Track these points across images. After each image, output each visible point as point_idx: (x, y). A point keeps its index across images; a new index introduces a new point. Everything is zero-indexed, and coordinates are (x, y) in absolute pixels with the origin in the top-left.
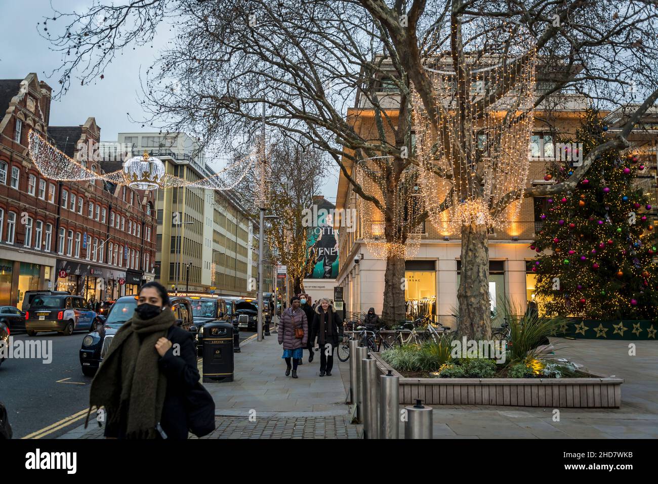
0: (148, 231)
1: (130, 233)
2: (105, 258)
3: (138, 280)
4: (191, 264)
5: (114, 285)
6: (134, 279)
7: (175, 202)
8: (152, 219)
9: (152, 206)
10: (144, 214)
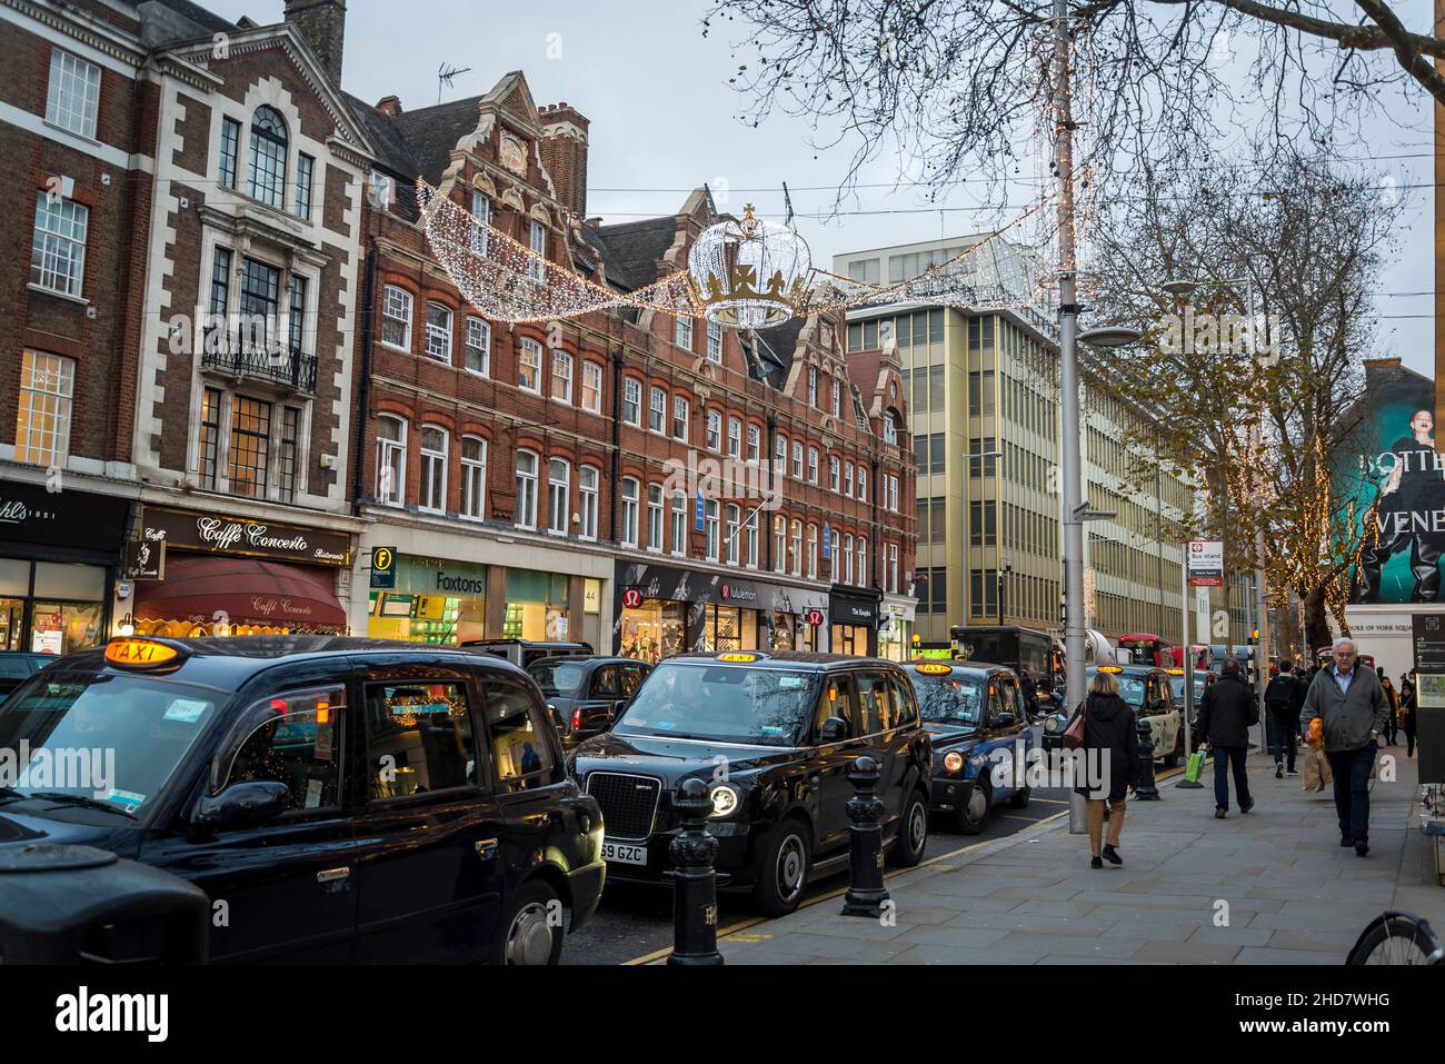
0: (892, 484)
1: (836, 490)
2: (764, 556)
3: (867, 614)
4: (1009, 568)
5: (797, 627)
6: (855, 612)
7: (974, 412)
8: (902, 453)
9: (899, 421)
10: (876, 442)
